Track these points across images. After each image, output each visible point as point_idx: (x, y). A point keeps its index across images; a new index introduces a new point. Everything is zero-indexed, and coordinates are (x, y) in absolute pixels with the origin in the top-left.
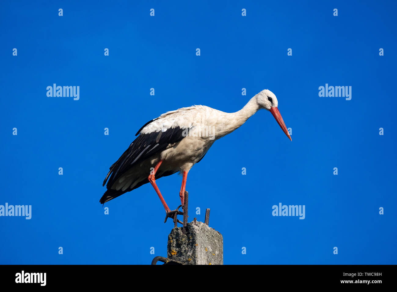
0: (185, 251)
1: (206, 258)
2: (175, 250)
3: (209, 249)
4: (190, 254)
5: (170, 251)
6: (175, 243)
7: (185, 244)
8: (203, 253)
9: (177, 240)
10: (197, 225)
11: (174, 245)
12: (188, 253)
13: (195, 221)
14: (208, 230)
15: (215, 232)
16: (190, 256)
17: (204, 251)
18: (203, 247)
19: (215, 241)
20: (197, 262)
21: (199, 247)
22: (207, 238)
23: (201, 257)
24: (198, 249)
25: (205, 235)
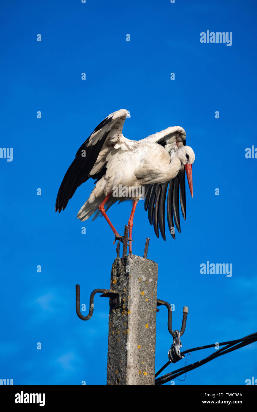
0: (122, 281)
1: (139, 287)
2: (115, 278)
3: (142, 278)
4: (125, 284)
5: (112, 279)
6: (116, 272)
7: (122, 274)
8: (136, 284)
9: (117, 270)
10: (132, 258)
11: (115, 274)
12: (124, 284)
13: (131, 254)
14: (142, 261)
15: (149, 262)
16: (124, 287)
17: (137, 281)
18: (136, 278)
19: (149, 270)
20: (129, 293)
21: (133, 279)
22: (140, 269)
23: (134, 287)
24: (131, 280)
25: (139, 267)
